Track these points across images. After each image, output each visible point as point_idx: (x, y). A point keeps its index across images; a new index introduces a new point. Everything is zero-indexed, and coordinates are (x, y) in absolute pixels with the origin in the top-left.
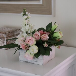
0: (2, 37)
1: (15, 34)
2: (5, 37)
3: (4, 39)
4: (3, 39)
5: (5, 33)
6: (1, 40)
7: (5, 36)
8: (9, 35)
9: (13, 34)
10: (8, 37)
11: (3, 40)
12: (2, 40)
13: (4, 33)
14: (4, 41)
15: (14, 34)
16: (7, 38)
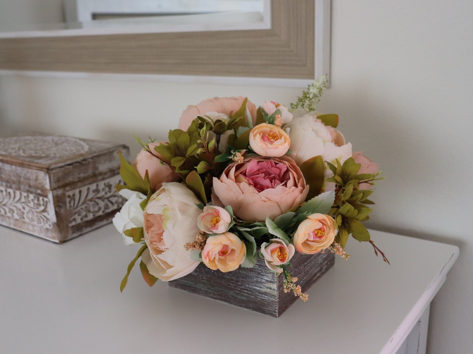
0: (38, 188)
1: (103, 167)
2: (48, 186)
3: (46, 196)
4: (39, 195)
5: (48, 170)
6: (36, 202)
7: (45, 180)
8: (67, 174)
9: (90, 172)
10: (64, 186)
11: (41, 198)
12: (38, 200)
13: (41, 169)
14: (46, 204)
15: (95, 168)
16: (60, 192)
